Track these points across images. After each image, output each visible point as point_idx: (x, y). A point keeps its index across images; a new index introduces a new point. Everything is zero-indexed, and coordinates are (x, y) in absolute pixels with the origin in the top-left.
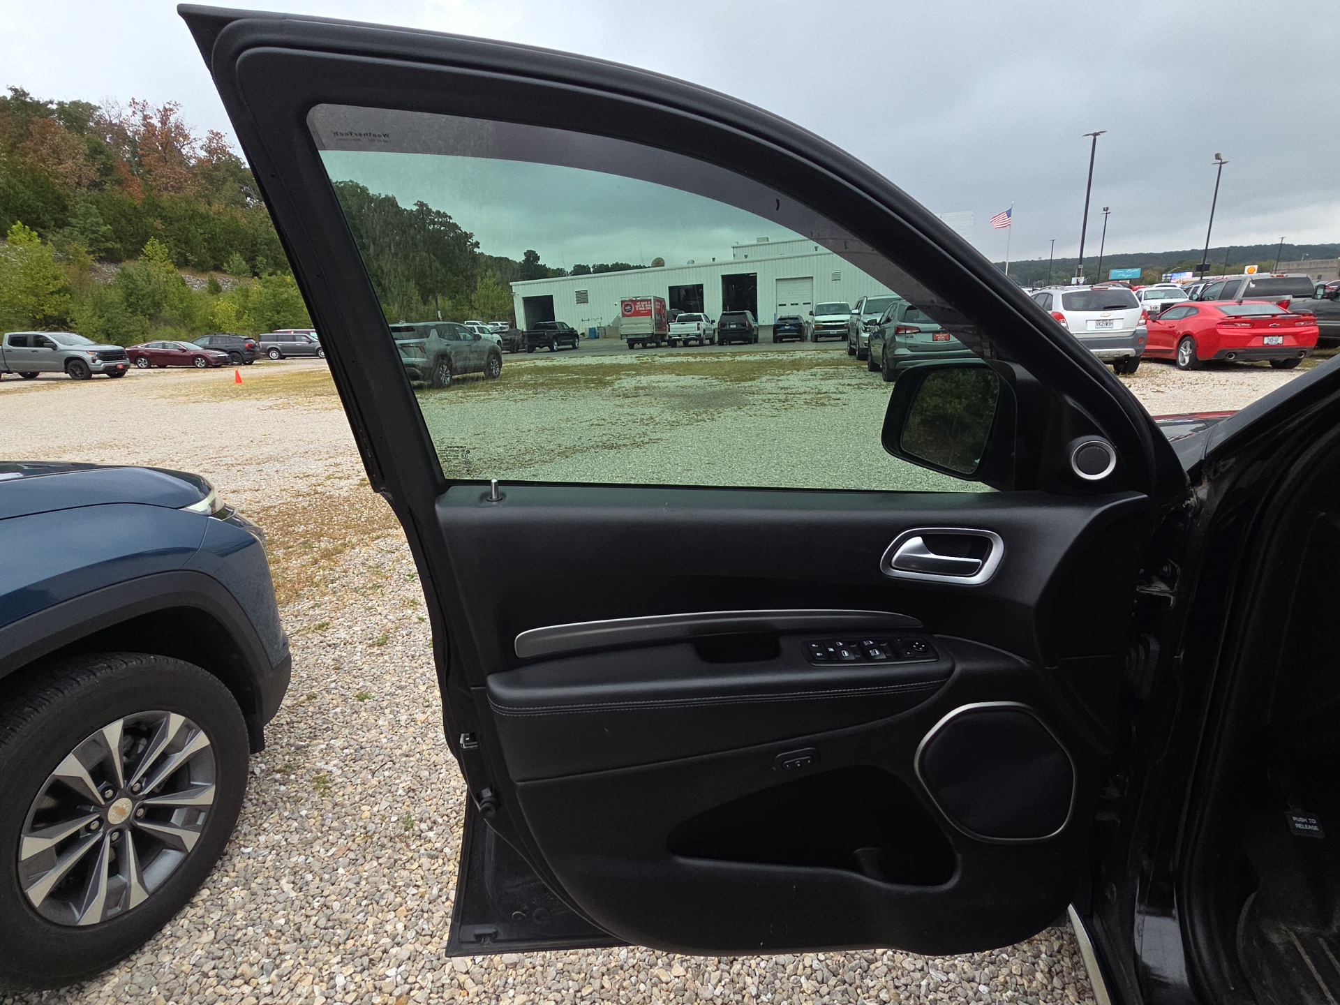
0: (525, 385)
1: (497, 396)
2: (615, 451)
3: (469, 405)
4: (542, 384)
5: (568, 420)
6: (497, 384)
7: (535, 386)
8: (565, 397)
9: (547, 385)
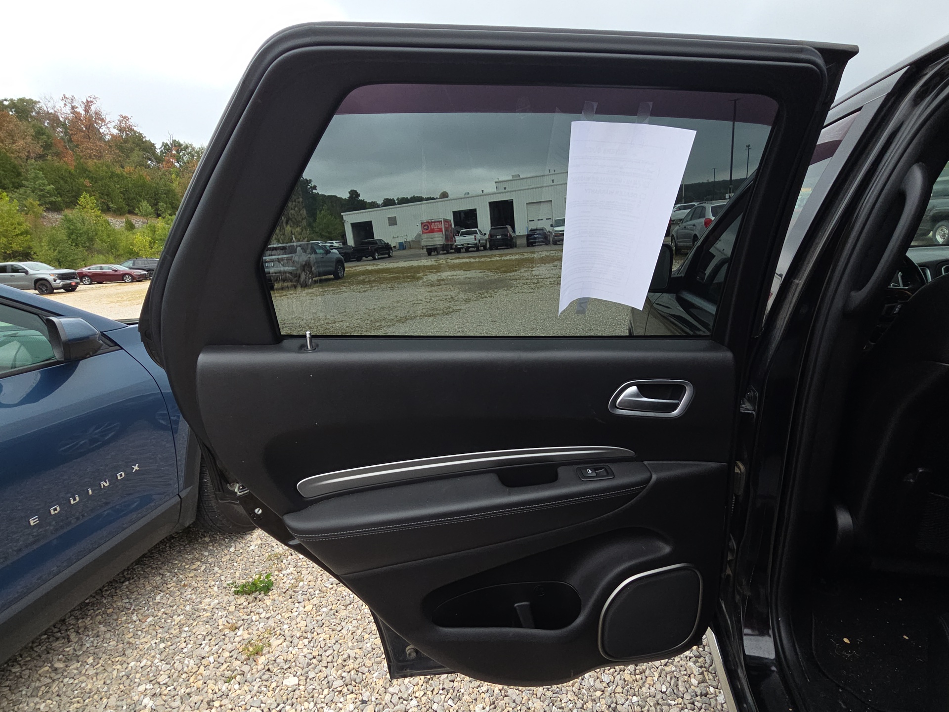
0: (363, 282)
1: (346, 290)
2: (433, 318)
3: (329, 296)
4: (374, 281)
5: (398, 302)
6: (344, 283)
7: (370, 282)
8: (392, 288)
9: (378, 281)
